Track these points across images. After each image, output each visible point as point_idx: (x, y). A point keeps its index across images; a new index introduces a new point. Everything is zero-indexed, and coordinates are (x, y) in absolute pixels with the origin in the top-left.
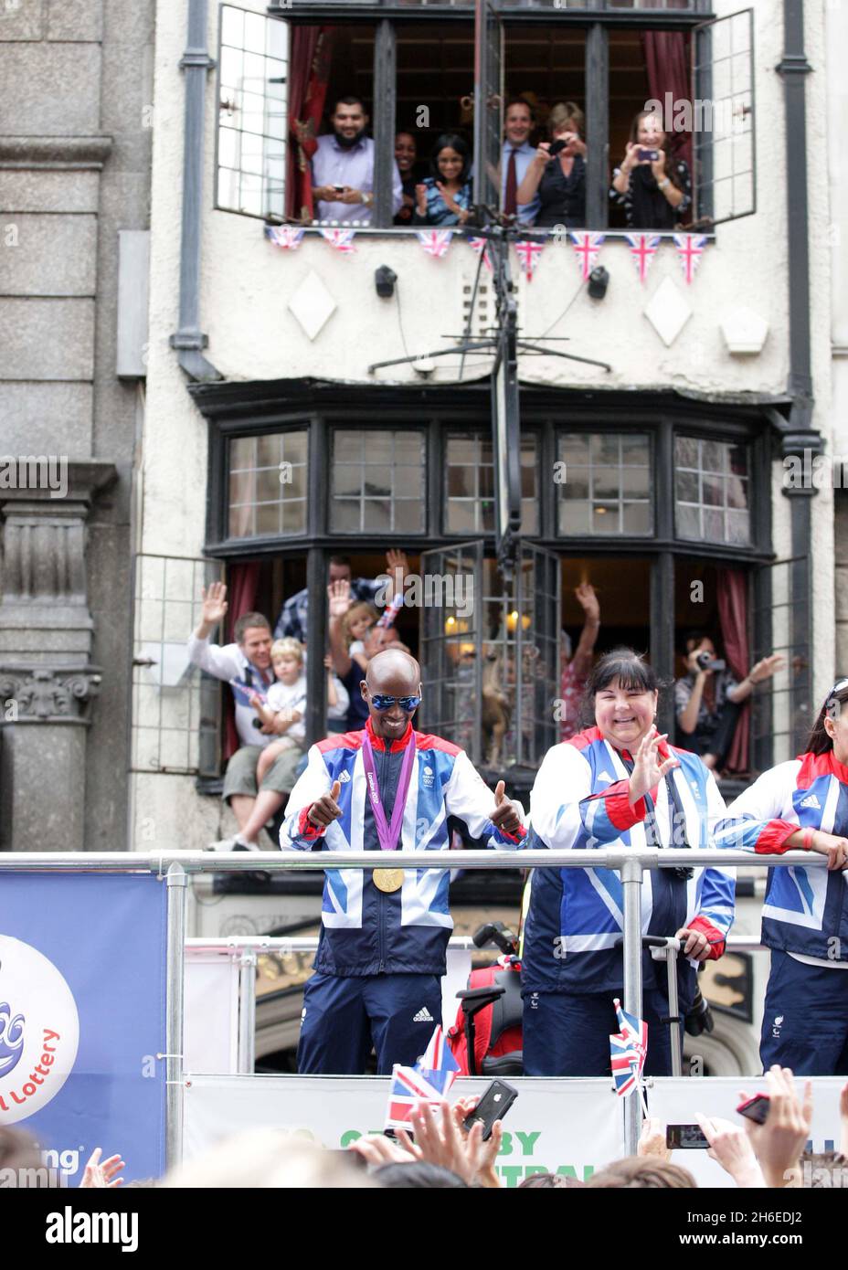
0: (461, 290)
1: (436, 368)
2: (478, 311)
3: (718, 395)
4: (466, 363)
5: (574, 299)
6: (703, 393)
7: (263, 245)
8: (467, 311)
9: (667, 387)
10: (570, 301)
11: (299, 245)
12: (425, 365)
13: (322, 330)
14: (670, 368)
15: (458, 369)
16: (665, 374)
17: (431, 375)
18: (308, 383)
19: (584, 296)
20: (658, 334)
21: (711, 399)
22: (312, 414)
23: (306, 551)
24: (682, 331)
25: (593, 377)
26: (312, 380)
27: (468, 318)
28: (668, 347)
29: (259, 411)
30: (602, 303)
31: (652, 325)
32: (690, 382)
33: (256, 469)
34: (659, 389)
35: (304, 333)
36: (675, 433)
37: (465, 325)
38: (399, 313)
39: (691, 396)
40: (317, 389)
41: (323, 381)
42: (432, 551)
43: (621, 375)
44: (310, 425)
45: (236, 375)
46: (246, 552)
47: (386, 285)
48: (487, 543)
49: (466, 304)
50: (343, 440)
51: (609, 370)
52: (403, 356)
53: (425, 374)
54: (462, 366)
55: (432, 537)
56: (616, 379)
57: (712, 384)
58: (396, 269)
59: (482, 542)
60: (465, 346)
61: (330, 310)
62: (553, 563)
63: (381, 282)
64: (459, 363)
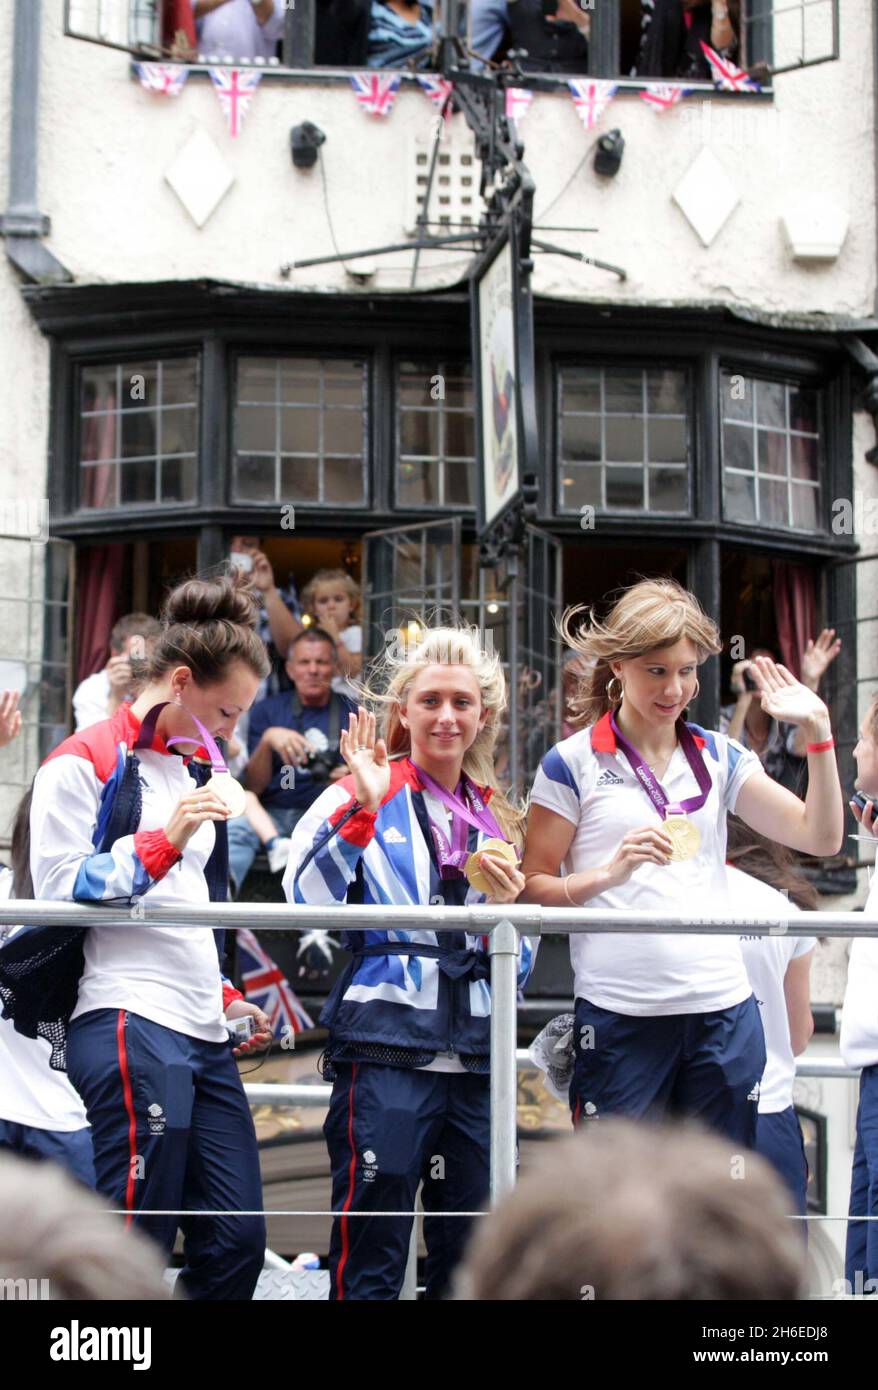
0: (413, 159)
1: (377, 270)
2: (438, 190)
3: (785, 318)
4: (421, 264)
5: (574, 176)
6: (765, 314)
7: (129, 89)
8: (422, 190)
9: (716, 304)
10: (568, 177)
11: (181, 91)
12: (362, 266)
13: (214, 213)
14: (709, 277)
15: (409, 273)
16: (702, 285)
17: (371, 280)
18: (204, 287)
19: (588, 171)
20: (692, 228)
21: (775, 323)
22: (208, 333)
23: (197, 529)
24: (725, 225)
25: (600, 288)
26: (210, 283)
27: (423, 200)
28: (705, 247)
29: (127, 328)
30: (612, 183)
31: (683, 214)
32: (738, 298)
33: (120, 411)
34: (706, 307)
35: (188, 216)
36: (722, 370)
37: (419, 209)
38: (325, 190)
39: (748, 317)
40: (218, 297)
41: (227, 285)
42: (380, 533)
43: (641, 285)
44: (202, 349)
45: (91, 275)
46: (108, 529)
47: (306, 149)
48: (465, 522)
49: (421, 180)
50: (251, 371)
51: (623, 278)
52: (332, 253)
53: (362, 278)
54: (416, 267)
55: (379, 511)
56: (634, 291)
57: (769, 301)
58: (323, 128)
59: (459, 519)
60: (422, 240)
61: (228, 183)
62: (552, 552)
63: (300, 145)
64: (411, 264)
